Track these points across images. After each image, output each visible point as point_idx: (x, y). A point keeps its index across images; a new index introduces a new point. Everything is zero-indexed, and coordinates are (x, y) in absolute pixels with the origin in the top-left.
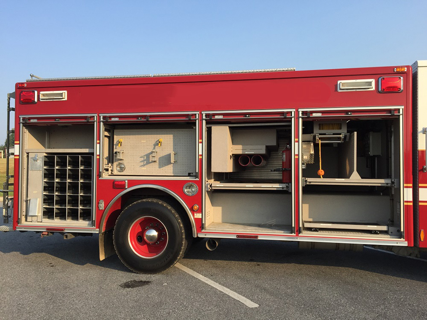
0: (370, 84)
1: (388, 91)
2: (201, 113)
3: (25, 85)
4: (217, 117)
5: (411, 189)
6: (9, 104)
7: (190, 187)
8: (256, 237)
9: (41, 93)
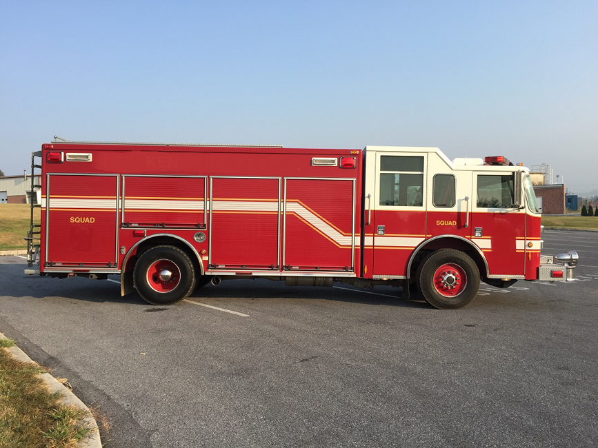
0: (334, 161)
1: (346, 167)
2: (208, 177)
3: (52, 146)
6: (33, 161)
7: (199, 235)
9: (68, 154)
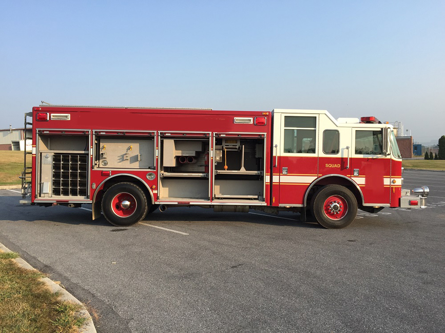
0: (250, 120)
1: (259, 124)
2: (157, 132)
3: (40, 109)
4: (167, 134)
5: (269, 177)
6: (26, 120)
7: (150, 175)
8: (189, 203)
9: (52, 114)
